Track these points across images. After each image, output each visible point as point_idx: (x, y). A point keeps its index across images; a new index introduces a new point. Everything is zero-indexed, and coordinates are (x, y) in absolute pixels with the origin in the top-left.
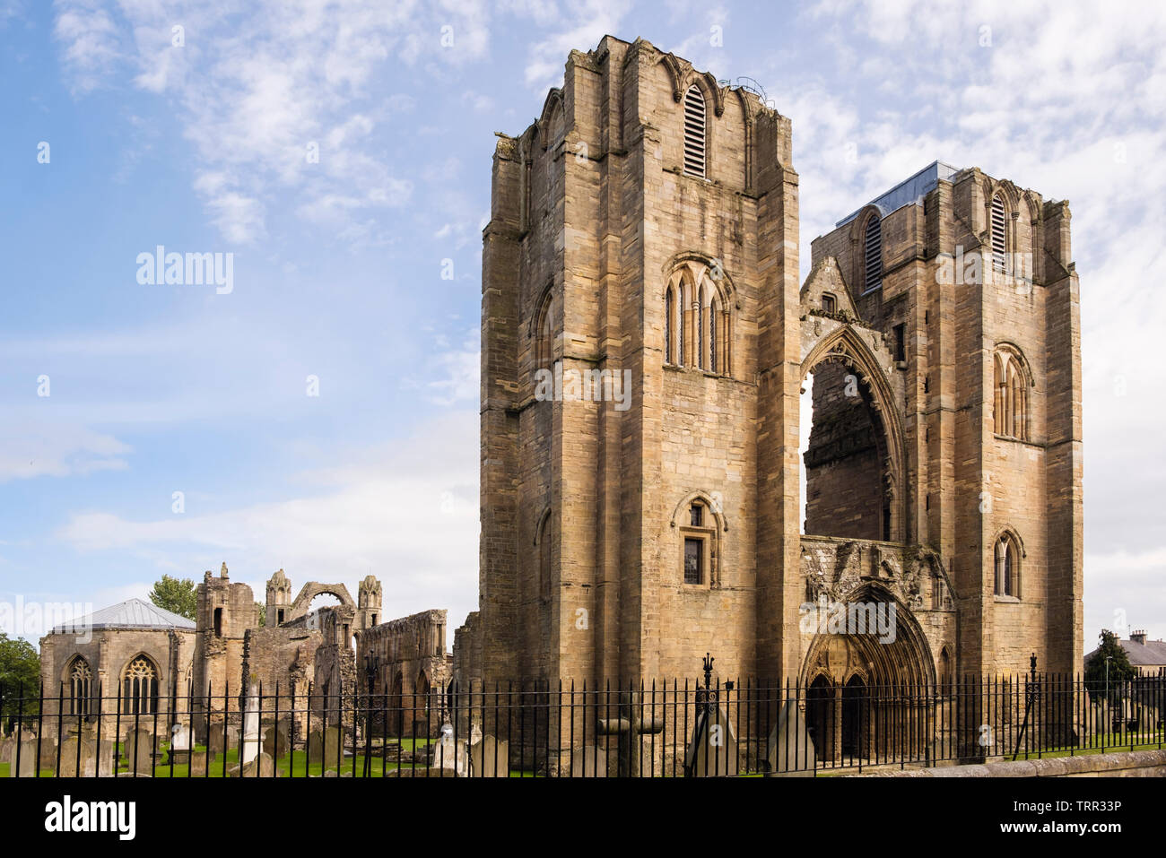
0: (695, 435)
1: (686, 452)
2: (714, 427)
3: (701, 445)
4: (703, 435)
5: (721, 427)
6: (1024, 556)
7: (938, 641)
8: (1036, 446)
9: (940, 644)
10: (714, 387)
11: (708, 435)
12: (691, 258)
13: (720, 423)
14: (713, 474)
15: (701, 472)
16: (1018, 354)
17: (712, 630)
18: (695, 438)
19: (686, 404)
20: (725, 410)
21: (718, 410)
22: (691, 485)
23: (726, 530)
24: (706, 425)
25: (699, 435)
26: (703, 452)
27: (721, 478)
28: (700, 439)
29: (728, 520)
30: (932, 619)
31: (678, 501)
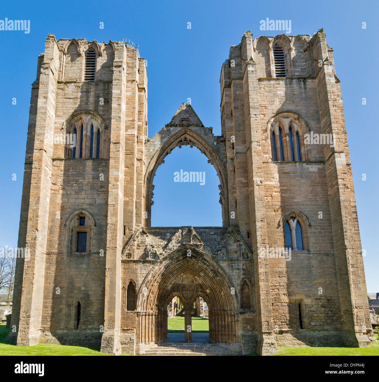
0: (79, 185)
1: (74, 193)
2: (91, 180)
3: (82, 189)
4: (84, 185)
5: (94, 180)
6: (310, 226)
7: (239, 277)
8: (315, 162)
9: (240, 279)
10: (91, 164)
11: (87, 185)
12: (81, 114)
13: (93, 178)
14: (88, 201)
15: (83, 201)
16: (296, 116)
17: (85, 273)
18: (79, 187)
19: (75, 173)
20: (97, 173)
21: (93, 173)
22: (76, 207)
23: (95, 225)
24: (86, 180)
25: (82, 185)
26: (83, 193)
27: (93, 202)
28: (82, 187)
29: (97, 221)
30: (233, 265)
31: (69, 214)
